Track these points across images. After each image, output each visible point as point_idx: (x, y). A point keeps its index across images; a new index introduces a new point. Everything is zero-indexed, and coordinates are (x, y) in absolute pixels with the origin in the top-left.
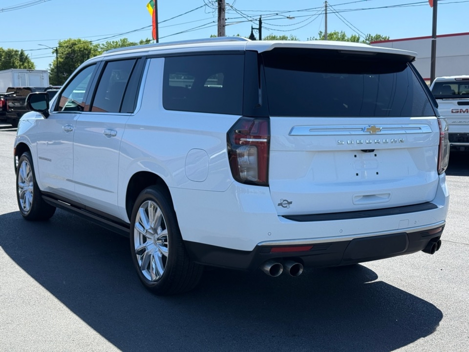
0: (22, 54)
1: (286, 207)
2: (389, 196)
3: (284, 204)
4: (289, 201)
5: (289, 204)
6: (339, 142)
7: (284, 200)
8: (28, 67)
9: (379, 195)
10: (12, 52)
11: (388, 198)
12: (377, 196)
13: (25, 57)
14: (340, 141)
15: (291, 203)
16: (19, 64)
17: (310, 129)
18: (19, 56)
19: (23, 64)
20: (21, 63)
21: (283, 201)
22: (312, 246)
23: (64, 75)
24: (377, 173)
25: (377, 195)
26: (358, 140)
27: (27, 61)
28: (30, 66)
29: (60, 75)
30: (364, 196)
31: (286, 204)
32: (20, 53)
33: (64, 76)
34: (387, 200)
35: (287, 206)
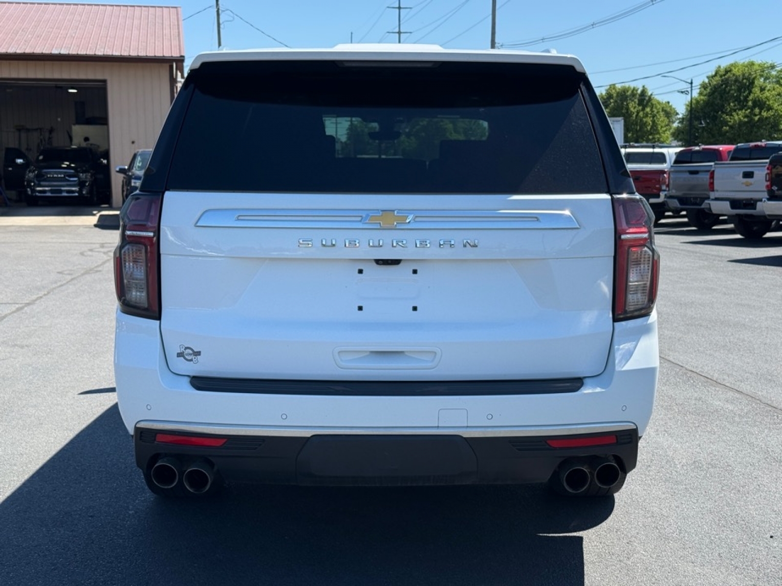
0: (644, 92)
1: (191, 360)
2: (435, 356)
3: (187, 355)
4: (195, 350)
5: (196, 355)
6: (301, 241)
7: (186, 348)
8: (651, 114)
9: (410, 352)
10: (628, 91)
11: (433, 361)
12: (406, 354)
13: (647, 98)
14: (303, 241)
15: (198, 354)
16: (636, 110)
17: (239, 216)
18: (638, 96)
19: (643, 109)
20: (640, 108)
21: (185, 350)
22: (225, 440)
23: (701, 124)
24: (415, 309)
25: (407, 352)
26: (347, 239)
27: (650, 104)
28: (655, 113)
29: (696, 123)
30: (372, 352)
31: (190, 354)
32: (639, 92)
33: (701, 126)
34: (429, 365)
35: (194, 360)
